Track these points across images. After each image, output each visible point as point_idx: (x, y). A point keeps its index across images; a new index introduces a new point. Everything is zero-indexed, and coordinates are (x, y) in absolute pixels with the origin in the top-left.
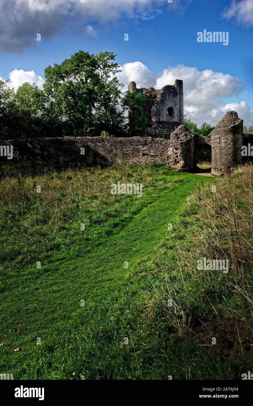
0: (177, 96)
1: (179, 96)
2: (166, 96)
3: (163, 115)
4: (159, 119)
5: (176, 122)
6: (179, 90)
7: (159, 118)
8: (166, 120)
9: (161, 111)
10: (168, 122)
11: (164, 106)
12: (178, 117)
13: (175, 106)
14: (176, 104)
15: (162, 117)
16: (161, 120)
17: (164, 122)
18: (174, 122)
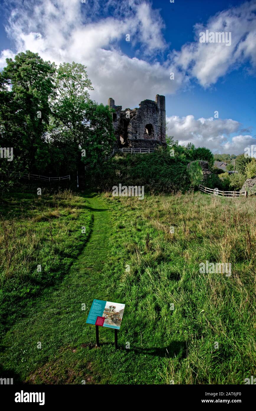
0: (158, 112)
1: (160, 112)
2: (144, 112)
3: (140, 133)
4: (136, 138)
5: (156, 141)
6: (161, 107)
7: (135, 136)
8: (143, 138)
9: (138, 129)
10: (146, 141)
11: (142, 123)
12: (158, 135)
13: (155, 123)
14: (157, 121)
15: (139, 134)
16: (138, 138)
17: (141, 141)
18: (153, 141)
